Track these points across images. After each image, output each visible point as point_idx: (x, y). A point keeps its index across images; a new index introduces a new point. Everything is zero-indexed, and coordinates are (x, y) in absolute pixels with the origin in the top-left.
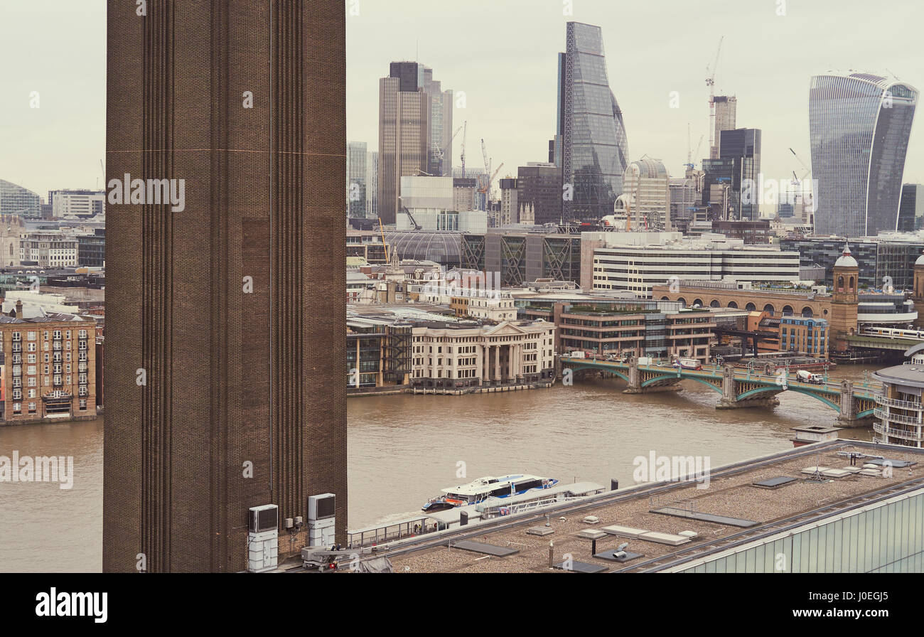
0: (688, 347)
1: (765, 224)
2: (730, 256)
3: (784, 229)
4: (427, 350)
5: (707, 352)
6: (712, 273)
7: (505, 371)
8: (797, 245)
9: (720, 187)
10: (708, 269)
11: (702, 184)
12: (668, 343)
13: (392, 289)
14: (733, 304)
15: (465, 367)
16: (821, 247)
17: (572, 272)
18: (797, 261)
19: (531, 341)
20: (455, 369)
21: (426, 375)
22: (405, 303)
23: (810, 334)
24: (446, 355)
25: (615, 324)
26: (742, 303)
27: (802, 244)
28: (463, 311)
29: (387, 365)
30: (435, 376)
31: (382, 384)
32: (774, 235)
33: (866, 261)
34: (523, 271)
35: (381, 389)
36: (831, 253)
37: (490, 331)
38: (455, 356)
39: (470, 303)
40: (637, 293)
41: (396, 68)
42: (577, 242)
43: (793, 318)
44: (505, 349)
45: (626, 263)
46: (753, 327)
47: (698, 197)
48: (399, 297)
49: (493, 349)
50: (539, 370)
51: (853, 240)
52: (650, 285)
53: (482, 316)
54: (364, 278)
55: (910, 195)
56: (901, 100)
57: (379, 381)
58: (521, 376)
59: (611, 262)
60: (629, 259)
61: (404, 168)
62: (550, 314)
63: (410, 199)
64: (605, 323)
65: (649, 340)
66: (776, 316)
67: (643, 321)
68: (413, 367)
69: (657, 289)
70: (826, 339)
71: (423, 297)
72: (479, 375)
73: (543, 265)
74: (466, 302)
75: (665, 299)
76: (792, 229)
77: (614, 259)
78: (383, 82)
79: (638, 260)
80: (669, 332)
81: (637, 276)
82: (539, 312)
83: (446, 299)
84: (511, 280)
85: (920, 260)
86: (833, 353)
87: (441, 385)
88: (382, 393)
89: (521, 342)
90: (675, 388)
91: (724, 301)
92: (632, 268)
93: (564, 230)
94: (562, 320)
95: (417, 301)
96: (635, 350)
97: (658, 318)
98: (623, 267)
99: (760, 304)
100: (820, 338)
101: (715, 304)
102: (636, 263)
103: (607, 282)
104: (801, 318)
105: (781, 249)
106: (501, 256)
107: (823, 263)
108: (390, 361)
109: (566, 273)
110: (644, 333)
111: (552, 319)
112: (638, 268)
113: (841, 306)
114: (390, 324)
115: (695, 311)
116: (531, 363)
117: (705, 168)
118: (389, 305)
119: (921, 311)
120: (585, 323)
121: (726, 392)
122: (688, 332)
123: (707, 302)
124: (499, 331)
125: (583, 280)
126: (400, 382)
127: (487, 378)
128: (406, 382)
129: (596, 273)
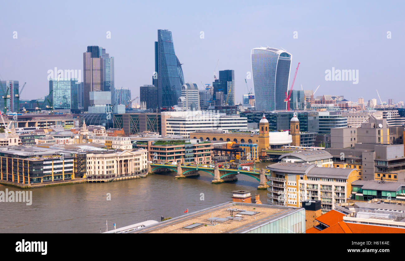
0: (202, 157)
1: (236, 107)
2: (221, 120)
3: (243, 109)
4: (93, 163)
5: (211, 159)
6: (213, 127)
7: (127, 170)
8: (246, 115)
9: (220, 93)
10: (211, 125)
11: (213, 92)
12: (195, 156)
13: (81, 138)
14: (221, 139)
15: (109, 170)
16: (255, 115)
17: (158, 128)
18: (246, 121)
19: (137, 157)
20: (105, 170)
21: (93, 173)
22: (86, 144)
23: (251, 150)
24: (101, 165)
25: (172, 149)
26: (225, 139)
27: (248, 114)
28: (110, 146)
29: (76, 170)
30: (97, 174)
31: (74, 178)
32: (240, 111)
33: (273, 120)
34: (139, 128)
35: (74, 180)
36: (259, 118)
37: (119, 154)
38: (105, 165)
39: (113, 143)
40: (184, 136)
41: (90, 49)
42: (160, 116)
43: (245, 144)
44: (126, 161)
45: (179, 124)
46: (229, 148)
47: (211, 97)
48: (84, 141)
49: (121, 161)
50: (141, 169)
51: (268, 112)
52: (189, 132)
53: (118, 148)
54: (71, 133)
55: (291, 94)
56: (285, 58)
57: (73, 177)
58: (133, 172)
59: (173, 124)
60: (180, 122)
61: (94, 88)
62: (146, 146)
63: (93, 101)
64: (168, 149)
65: (187, 155)
66: (238, 143)
67: (184, 148)
68: (88, 170)
69: (192, 134)
70: (257, 151)
71: (94, 141)
72: (115, 172)
73: (146, 126)
74: (111, 142)
75: (195, 138)
76: (246, 108)
77: (174, 122)
78: (84, 54)
79: (184, 122)
80: (195, 151)
81: (184, 129)
82: (142, 145)
83: (103, 141)
84: (134, 132)
85: (292, 120)
86: (260, 157)
87: (99, 177)
88: (74, 182)
89: (133, 158)
90: (197, 174)
91: (218, 138)
92: (182, 126)
93: (155, 112)
94: (151, 148)
95: (91, 142)
96: (181, 159)
97: (190, 146)
98: (178, 125)
99: (232, 139)
100: (255, 152)
101: (214, 139)
102: (183, 124)
103: (172, 132)
104: (248, 143)
105: (241, 116)
106: (130, 123)
107: (256, 122)
108: (78, 168)
109: (156, 129)
110: (184, 152)
111: (147, 148)
112: (184, 126)
113: (263, 138)
114: (77, 153)
115: (205, 142)
116: (137, 166)
117: (214, 85)
118: (79, 145)
119: (294, 140)
120: (161, 149)
121: (216, 175)
122: (202, 151)
123: (211, 138)
124: (123, 154)
125: (162, 131)
126: (82, 177)
127: (119, 174)
128: (84, 177)
129: (168, 129)
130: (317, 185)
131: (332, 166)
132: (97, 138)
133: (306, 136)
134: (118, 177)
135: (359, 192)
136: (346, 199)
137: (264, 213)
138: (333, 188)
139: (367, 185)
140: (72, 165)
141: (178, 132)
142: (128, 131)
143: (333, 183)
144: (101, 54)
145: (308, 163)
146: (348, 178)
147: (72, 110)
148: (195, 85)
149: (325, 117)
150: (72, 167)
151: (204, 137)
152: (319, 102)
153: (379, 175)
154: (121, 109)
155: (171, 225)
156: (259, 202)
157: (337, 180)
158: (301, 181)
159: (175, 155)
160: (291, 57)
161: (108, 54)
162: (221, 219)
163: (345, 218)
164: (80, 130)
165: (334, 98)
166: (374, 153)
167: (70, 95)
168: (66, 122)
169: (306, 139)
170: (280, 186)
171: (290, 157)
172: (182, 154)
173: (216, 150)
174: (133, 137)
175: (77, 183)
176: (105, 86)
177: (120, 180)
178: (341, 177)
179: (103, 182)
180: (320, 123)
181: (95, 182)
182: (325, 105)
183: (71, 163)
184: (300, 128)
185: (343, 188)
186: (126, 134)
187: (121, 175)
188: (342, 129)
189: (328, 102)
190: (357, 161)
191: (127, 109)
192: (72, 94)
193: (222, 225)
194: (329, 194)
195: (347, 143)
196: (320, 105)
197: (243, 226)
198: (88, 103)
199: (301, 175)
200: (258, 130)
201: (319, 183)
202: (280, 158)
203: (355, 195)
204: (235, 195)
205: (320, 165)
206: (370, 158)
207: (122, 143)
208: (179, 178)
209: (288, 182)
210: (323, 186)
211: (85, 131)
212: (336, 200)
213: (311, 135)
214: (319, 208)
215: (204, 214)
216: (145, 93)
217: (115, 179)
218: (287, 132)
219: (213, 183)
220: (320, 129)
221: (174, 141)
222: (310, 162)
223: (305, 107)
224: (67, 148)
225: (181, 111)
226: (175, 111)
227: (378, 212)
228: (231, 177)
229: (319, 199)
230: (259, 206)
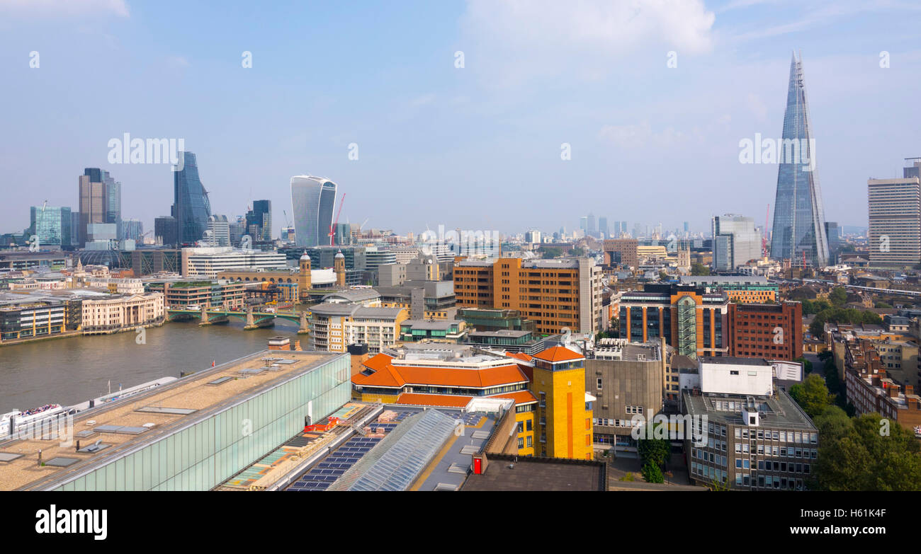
0: (232, 300)
1: (273, 242)
2: (254, 257)
3: (281, 244)
4: (91, 311)
5: (242, 302)
6: (246, 265)
7: (136, 319)
8: (285, 251)
9: (254, 226)
10: (244, 263)
11: (245, 225)
12: (224, 299)
13: (75, 281)
14: (256, 279)
15: (113, 319)
16: (295, 252)
17: (178, 268)
18: (285, 258)
19: (150, 303)
20: (108, 319)
21: (91, 324)
22: (82, 288)
23: (290, 290)
24: (102, 313)
25: (196, 291)
26: (260, 278)
27: (287, 250)
28: (115, 290)
29: (68, 321)
30: (96, 324)
31: (65, 331)
32: (277, 247)
33: (315, 257)
34: (153, 268)
35: (64, 333)
36: (300, 254)
37: (127, 299)
38: (108, 313)
39: (118, 286)
40: (210, 276)
41: (89, 172)
42: (180, 253)
43: (282, 283)
44: (136, 308)
45: (204, 262)
46: (264, 289)
47: (243, 230)
48: (79, 285)
49: (129, 308)
50: (155, 317)
51: (309, 247)
52: (216, 272)
53: (125, 291)
54: (61, 275)
55: (336, 227)
56: (330, 188)
57: (63, 329)
58: (145, 320)
59: (197, 262)
60: (206, 260)
61: (94, 220)
62: (162, 289)
63: (92, 235)
64: (190, 292)
65: (214, 298)
66: (275, 283)
67: (210, 290)
68: (84, 321)
69: (220, 274)
70: (298, 292)
71: (92, 284)
72: (121, 322)
73: (163, 265)
74: (116, 285)
75: (223, 278)
76: (285, 243)
77: (198, 260)
78: (81, 178)
79: (210, 260)
80: (223, 294)
81: (210, 268)
82: (156, 288)
83: (105, 285)
84: (146, 273)
85: (337, 256)
86: (301, 298)
87: (99, 329)
88: (64, 335)
89: (145, 304)
90: (226, 320)
91: (251, 278)
92: (208, 264)
93: (174, 248)
94: (169, 291)
95: (89, 286)
96: (207, 303)
97: (217, 287)
98: (203, 264)
99: (268, 278)
100: (294, 292)
101: (247, 279)
102: (209, 262)
103: (195, 271)
104: (286, 283)
105: (279, 253)
106: (141, 261)
107: (297, 259)
108: (69, 319)
109: (175, 268)
110: (210, 295)
111: (163, 291)
112: (210, 264)
113: (304, 277)
114: (69, 299)
115: (236, 283)
116: (151, 314)
117: (247, 218)
118: (72, 289)
119: (338, 278)
120: (181, 292)
121: (248, 320)
122: (233, 293)
123: (243, 278)
124: (132, 299)
125: (183, 271)
126: (75, 329)
127: (126, 323)
128: (79, 328)
129: (190, 268)
130: (364, 327)
131: (380, 306)
132: (96, 281)
133: (352, 273)
134: (124, 327)
135: (407, 333)
136: (394, 340)
137: (305, 361)
138: (381, 329)
139: (416, 324)
140: (63, 315)
141: (203, 272)
142: (139, 271)
143: (381, 324)
144: (103, 177)
145: (354, 303)
146: (396, 318)
147: (62, 247)
148: (224, 217)
149: (373, 253)
150: (62, 318)
151: (235, 277)
152: (366, 237)
153: (429, 314)
154: (130, 245)
155: (193, 380)
156: (299, 349)
157: (385, 320)
158: (346, 323)
159: (199, 298)
160: (336, 187)
161: (113, 179)
162: (255, 370)
163: (393, 361)
164: (73, 271)
165: (382, 232)
166: (424, 290)
167: (60, 228)
168: (55, 261)
169: (352, 277)
170: (323, 330)
171: (335, 297)
172: (208, 297)
173: (249, 291)
174: (145, 278)
175: (69, 337)
176: (109, 218)
177: (127, 331)
178: (390, 318)
179: (104, 334)
180: (367, 259)
181: (93, 334)
182: (372, 240)
183: (61, 312)
184: (346, 265)
185: (391, 328)
186: (137, 275)
187: (129, 325)
188: (391, 265)
189: (376, 237)
190: (406, 299)
191: (137, 245)
192: (62, 226)
193: (256, 377)
194: (377, 336)
195: (396, 280)
196: (367, 240)
197: (281, 377)
198: (85, 238)
199: (345, 316)
200: (298, 268)
201: (366, 324)
202: (322, 299)
203: (403, 335)
204: (271, 342)
205: (368, 305)
206: (419, 295)
207: (130, 285)
208: (203, 326)
209: (333, 324)
210: (370, 327)
211: (81, 273)
212: (384, 342)
213: (358, 273)
214: (366, 351)
215: (235, 366)
216: (162, 227)
217: (121, 330)
218: (331, 270)
219: (246, 329)
220: (367, 266)
221: (199, 283)
222: (356, 302)
223: (351, 242)
224: (55, 294)
225: (207, 247)
226: (200, 246)
227: (428, 353)
228: (267, 321)
229: (366, 342)
230: (298, 353)
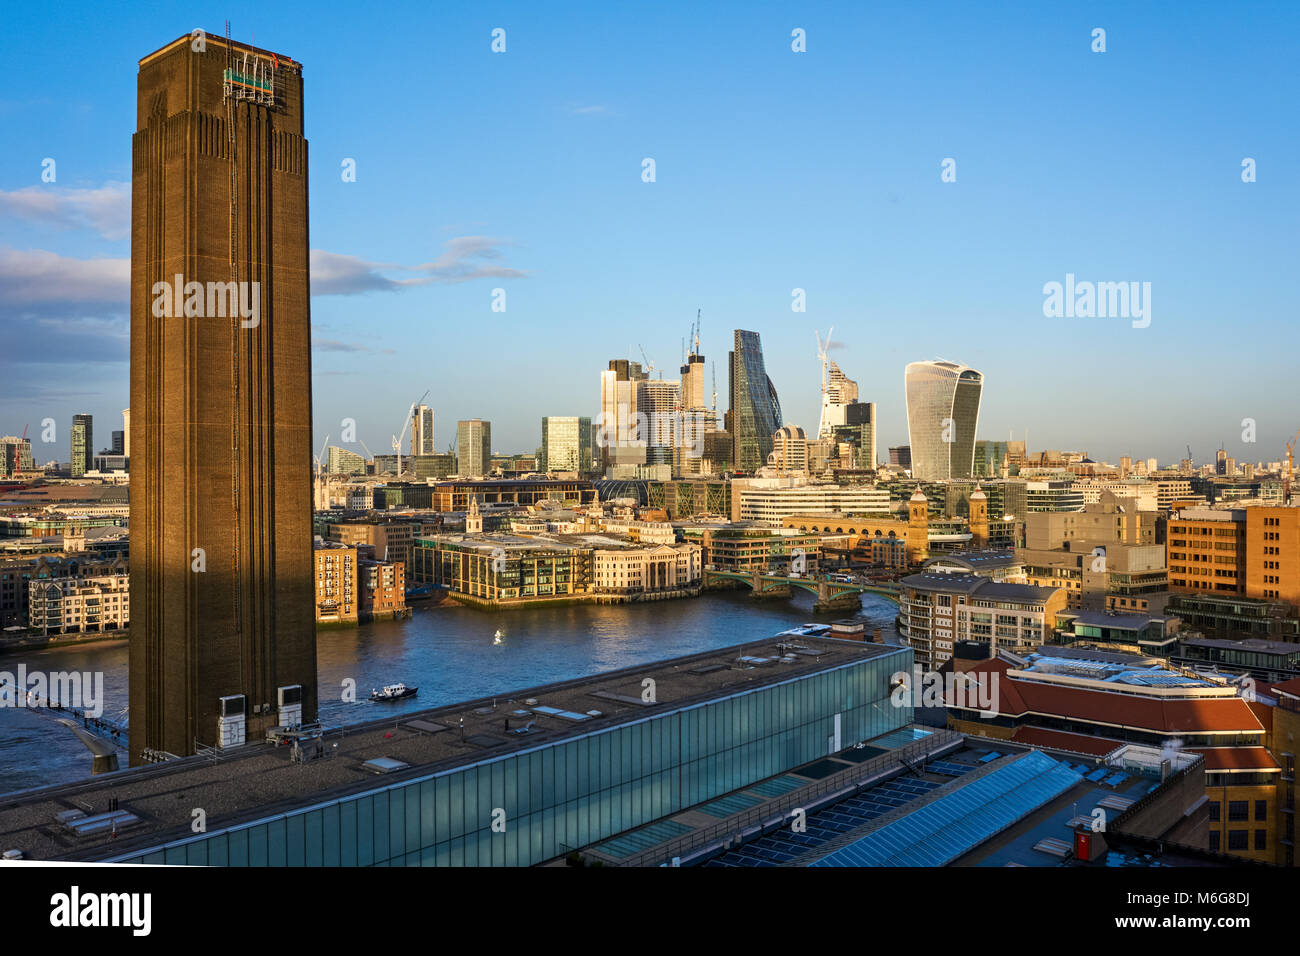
1: (874, 471)
3: (885, 475)
4: (605, 566)
5: (818, 564)
6: (826, 507)
7: (662, 580)
8: (890, 486)
9: (846, 445)
10: (823, 504)
11: (833, 442)
13: (588, 523)
14: (840, 531)
15: (632, 578)
16: (906, 487)
17: (726, 508)
18: (888, 498)
19: (684, 559)
20: (626, 579)
21: (605, 584)
22: (596, 533)
23: (893, 550)
24: (619, 570)
26: (846, 529)
27: (893, 485)
28: (636, 537)
29: (574, 578)
30: (611, 585)
31: (572, 592)
32: (879, 478)
33: (938, 497)
34: (692, 507)
35: (572, 595)
36: (912, 491)
37: (651, 552)
38: (626, 571)
40: (771, 522)
41: (615, 364)
42: (729, 486)
43: (882, 538)
44: (663, 565)
45: (764, 501)
46: (854, 546)
48: (591, 527)
49: (653, 565)
50: (689, 580)
51: (929, 482)
52: (781, 516)
53: (649, 540)
54: (572, 514)
55: (981, 448)
56: (971, 381)
57: (570, 589)
58: (674, 585)
59: (753, 500)
60: (766, 498)
62: (701, 539)
63: (614, 458)
64: (739, 545)
66: (870, 537)
67: (768, 543)
68: (596, 579)
69: (787, 520)
70: (905, 553)
71: (609, 528)
72: (643, 584)
73: (704, 503)
74: (639, 531)
75: (791, 526)
76: (893, 474)
77: (756, 497)
79: (772, 498)
81: (772, 510)
82: (693, 538)
83: (625, 529)
84: (683, 515)
85: (975, 496)
87: (614, 592)
88: (572, 598)
89: (675, 559)
91: (833, 529)
92: (769, 504)
93: (721, 477)
94: (710, 542)
95: (605, 530)
96: (764, 564)
97: (779, 540)
98: (762, 503)
99: (859, 529)
100: (899, 554)
101: (827, 529)
102: (771, 501)
103: (750, 515)
104: (887, 538)
105: (880, 489)
106: (677, 497)
108: (577, 575)
109: (722, 509)
110: (768, 552)
111: (703, 542)
112: (773, 504)
113: (916, 530)
114: (579, 548)
115: (807, 535)
116: (682, 575)
118: (584, 534)
119: (976, 533)
120: (728, 545)
121: (821, 593)
123: (821, 528)
124: (658, 552)
125: (733, 513)
126: (585, 590)
127: (649, 586)
128: (590, 589)
129: (743, 509)
130: (990, 615)
132: (615, 523)
134: (647, 592)
135: (1067, 630)
138: (1020, 621)
141: (761, 516)
142: (674, 512)
143: (1020, 613)
144: (633, 373)
146: (1047, 603)
147: (579, 474)
148: (800, 432)
149: (1038, 492)
151: (808, 525)
152: (1034, 465)
153: (1113, 601)
154: (662, 473)
158: (960, 607)
159: (751, 556)
160: (982, 378)
164: (588, 509)
165: (1067, 456)
167: (577, 447)
169: (999, 533)
174: (680, 523)
175: (575, 601)
177: (650, 601)
179: (621, 600)
180: (1028, 503)
181: (606, 600)
182: (1044, 470)
183: (568, 564)
186: (666, 518)
187: (653, 589)
190: (1073, 574)
191: (673, 474)
192: (580, 445)
196: (1034, 470)
201: (994, 611)
204: (834, 628)
207: (657, 532)
210: (1001, 617)
211: (597, 511)
217: (642, 598)
223: (1006, 474)
225: (773, 477)
226: (760, 476)
228: (850, 597)
